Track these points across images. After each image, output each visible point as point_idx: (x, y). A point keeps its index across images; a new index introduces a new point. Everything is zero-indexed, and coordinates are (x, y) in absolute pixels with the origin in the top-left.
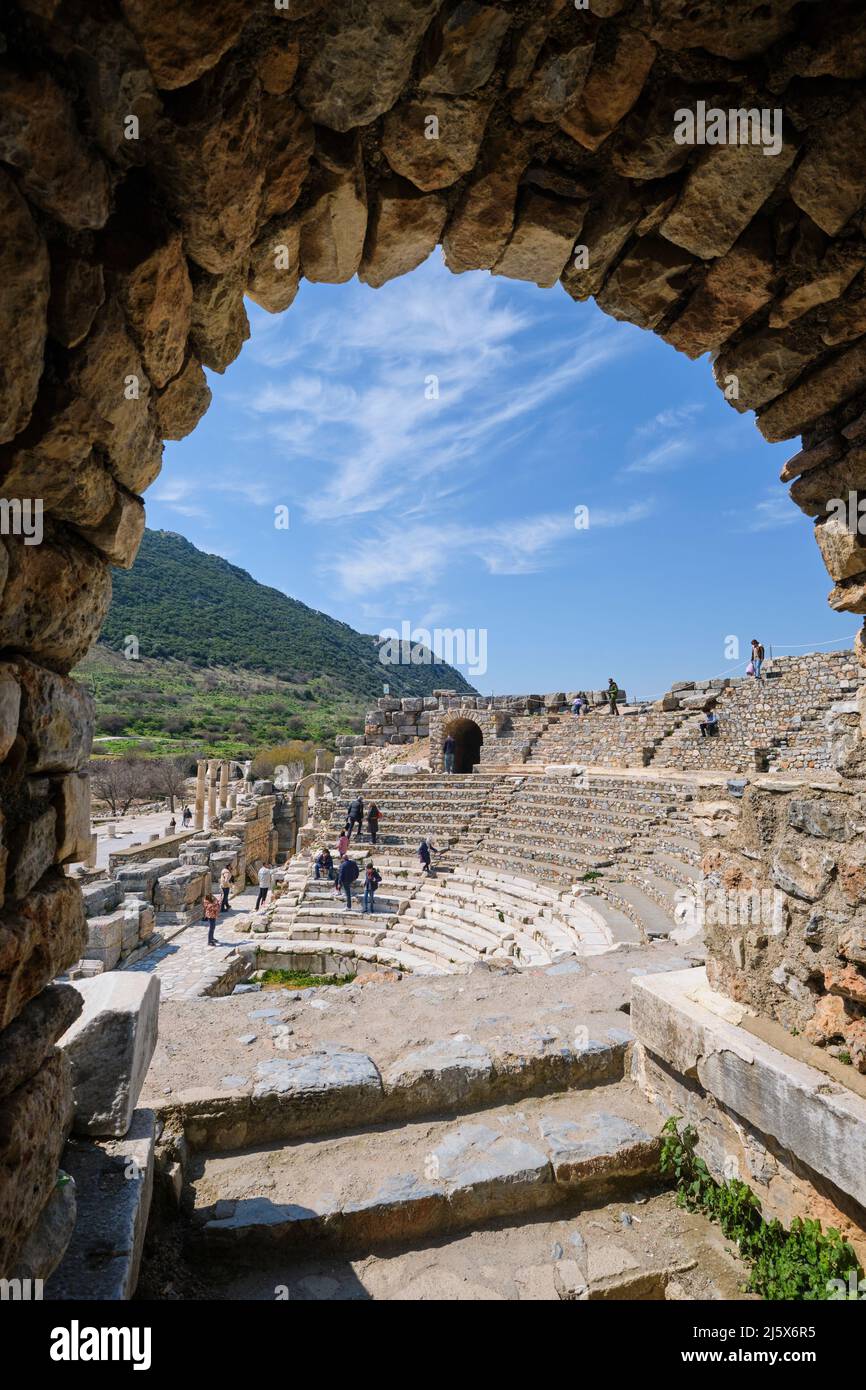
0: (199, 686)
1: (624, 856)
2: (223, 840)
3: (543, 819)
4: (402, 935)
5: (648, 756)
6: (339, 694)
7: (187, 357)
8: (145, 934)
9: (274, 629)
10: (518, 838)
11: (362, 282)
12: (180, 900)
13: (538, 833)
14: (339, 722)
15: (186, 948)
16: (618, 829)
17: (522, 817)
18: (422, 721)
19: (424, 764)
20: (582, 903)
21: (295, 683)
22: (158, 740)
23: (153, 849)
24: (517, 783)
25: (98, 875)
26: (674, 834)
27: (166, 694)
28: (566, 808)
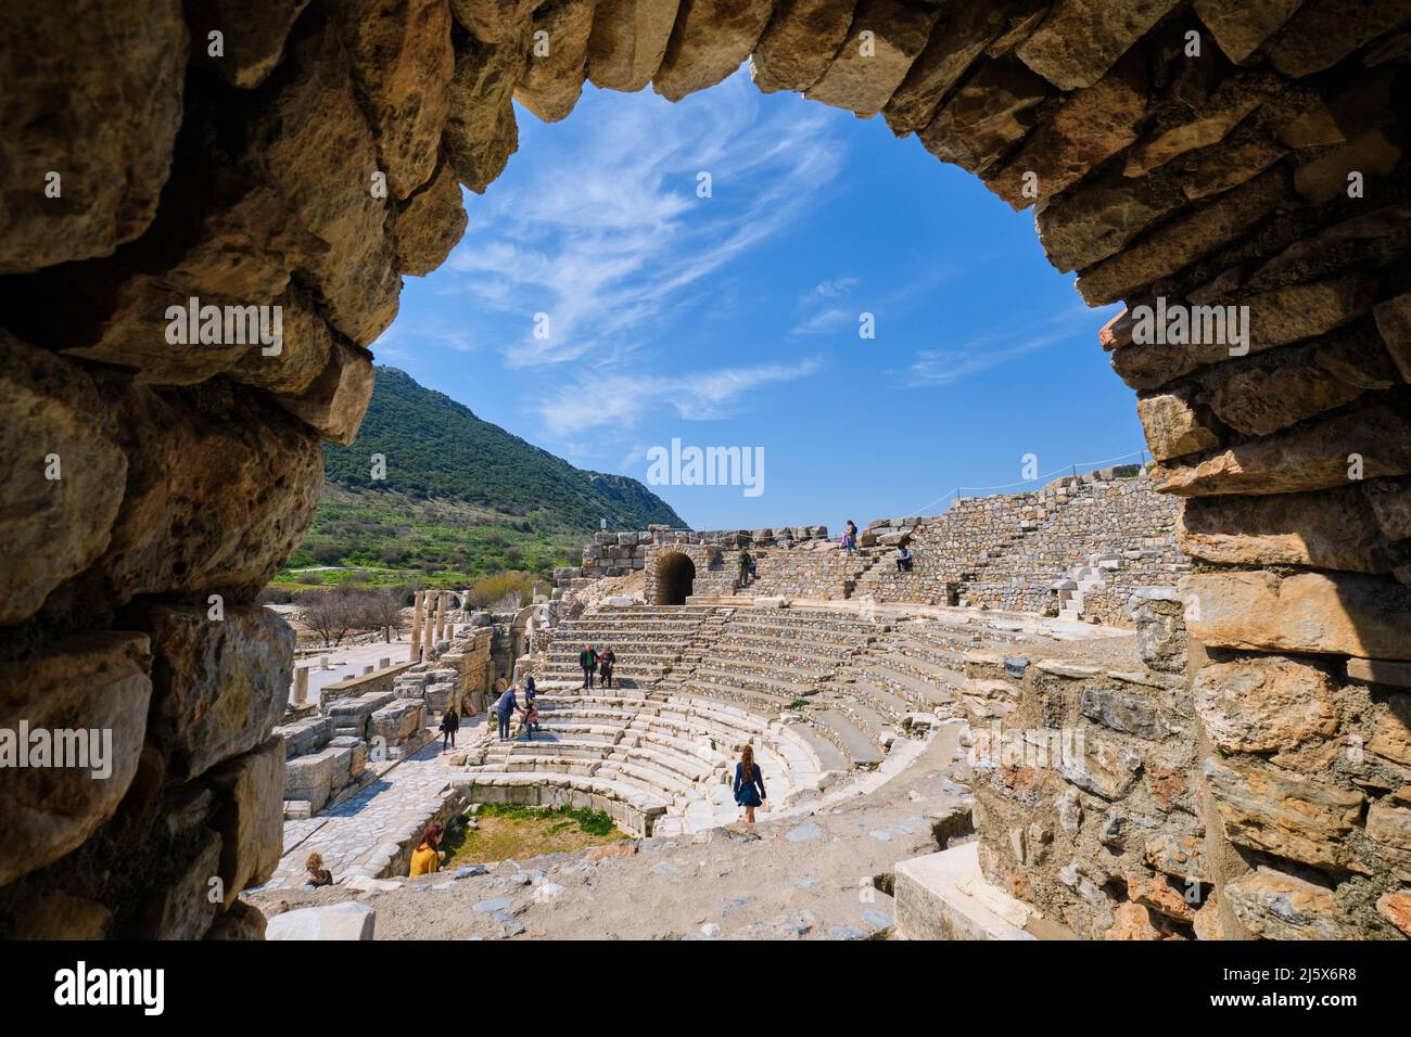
0: (417, 517)
1: (829, 684)
2: (439, 672)
3: (752, 649)
4: (617, 764)
5: (849, 590)
6: (556, 526)
7: (441, 161)
8: (356, 771)
9: (494, 463)
10: (729, 668)
11: (657, 93)
12: (394, 735)
13: (748, 663)
14: (556, 553)
15: (399, 784)
16: (822, 659)
17: (732, 647)
18: (637, 554)
19: (639, 596)
20: (791, 731)
21: (514, 515)
22: (375, 570)
23: (367, 682)
24: (728, 614)
25: (308, 712)
26: (875, 664)
27: (384, 525)
28: (774, 638)
